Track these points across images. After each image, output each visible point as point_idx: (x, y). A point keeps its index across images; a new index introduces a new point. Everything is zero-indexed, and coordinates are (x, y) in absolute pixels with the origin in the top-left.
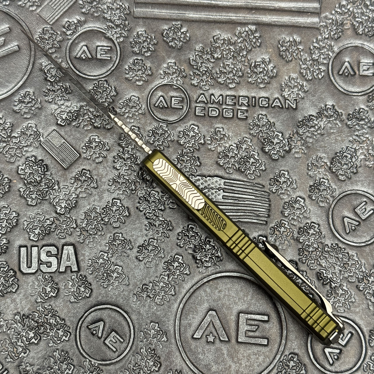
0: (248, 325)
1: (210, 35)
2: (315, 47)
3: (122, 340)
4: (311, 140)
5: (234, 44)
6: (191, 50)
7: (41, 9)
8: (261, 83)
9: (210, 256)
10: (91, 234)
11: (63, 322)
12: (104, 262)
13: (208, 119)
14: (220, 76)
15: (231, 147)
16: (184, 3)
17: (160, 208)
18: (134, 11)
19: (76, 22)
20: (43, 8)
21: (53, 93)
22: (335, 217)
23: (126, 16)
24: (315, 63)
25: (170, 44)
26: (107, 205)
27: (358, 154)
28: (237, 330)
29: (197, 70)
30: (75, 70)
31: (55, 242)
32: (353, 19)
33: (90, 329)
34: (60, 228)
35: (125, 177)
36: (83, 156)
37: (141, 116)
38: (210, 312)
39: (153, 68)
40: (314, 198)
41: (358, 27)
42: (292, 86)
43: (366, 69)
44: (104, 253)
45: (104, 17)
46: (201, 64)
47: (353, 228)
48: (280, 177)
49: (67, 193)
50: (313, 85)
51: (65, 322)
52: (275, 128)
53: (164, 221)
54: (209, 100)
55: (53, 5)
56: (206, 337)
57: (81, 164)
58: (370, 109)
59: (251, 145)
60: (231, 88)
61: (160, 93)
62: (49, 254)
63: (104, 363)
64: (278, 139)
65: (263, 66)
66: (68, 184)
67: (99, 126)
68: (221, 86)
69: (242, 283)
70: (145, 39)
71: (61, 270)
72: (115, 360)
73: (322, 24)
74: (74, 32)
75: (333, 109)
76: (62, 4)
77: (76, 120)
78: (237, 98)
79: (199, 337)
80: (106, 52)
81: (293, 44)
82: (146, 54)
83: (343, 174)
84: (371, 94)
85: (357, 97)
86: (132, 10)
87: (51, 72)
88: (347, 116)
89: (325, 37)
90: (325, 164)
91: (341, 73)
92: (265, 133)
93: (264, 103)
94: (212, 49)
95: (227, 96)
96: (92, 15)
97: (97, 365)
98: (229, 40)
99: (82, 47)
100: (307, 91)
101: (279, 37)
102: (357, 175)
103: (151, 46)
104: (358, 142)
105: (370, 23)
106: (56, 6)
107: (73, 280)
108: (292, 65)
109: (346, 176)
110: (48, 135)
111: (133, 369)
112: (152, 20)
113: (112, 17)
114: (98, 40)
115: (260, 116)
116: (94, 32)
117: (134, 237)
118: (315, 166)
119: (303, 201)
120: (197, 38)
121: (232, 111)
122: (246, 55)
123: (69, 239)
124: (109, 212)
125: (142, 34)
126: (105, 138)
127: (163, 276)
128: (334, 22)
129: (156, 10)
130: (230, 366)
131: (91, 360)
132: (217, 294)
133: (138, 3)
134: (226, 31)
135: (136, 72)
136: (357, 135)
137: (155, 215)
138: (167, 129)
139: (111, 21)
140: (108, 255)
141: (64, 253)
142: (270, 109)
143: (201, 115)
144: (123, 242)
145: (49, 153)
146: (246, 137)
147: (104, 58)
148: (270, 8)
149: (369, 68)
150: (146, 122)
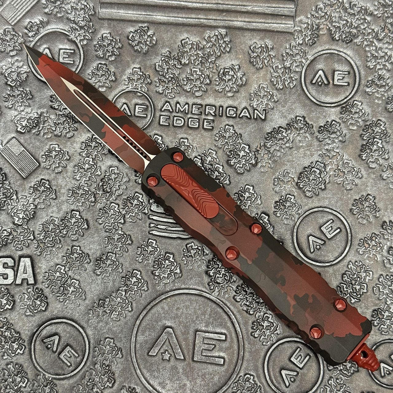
0: (205, 344)
1: (178, 39)
2: (288, 53)
3: (77, 355)
4: (279, 154)
5: (203, 49)
6: (157, 55)
7: (2, 8)
8: (230, 91)
9: (169, 272)
10: (48, 247)
11: (18, 335)
12: (61, 275)
13: (172, 129)
14: (187, 83)
15: (196, 159)
16: (152, 4)
17: (120, 221)
18: (99, 12)
19: (38, 22)
20: (5, 8)
21: (13, 98)
22: (299, 236)
23: (91, 17)
24: (287, 71)
25: (136, 48)
26: (66, 217)
27: (328, 170)
28: (194, 349)
29: (163, 76)
30: (36, 74)
31: (12, 254)
32: (330, 23)
33: (45, 343)
34: (17, 239)
35: (86, 188)
36: (42, 166)
38: (167, 329)
39: (117, 74)
40: (278, 215)
41: (335, 32)
42: (262, 96)
43: (342, 78)
44: (61, 267)
45: (68, 18)
46: (167, 70)
47: (318, 247)
48: (245, 192)
49: (26, 204)
50: (284, 94)
51: (20, 335)
52: (242, 140)
53: (123, 235)
54: (174, 108)
55: (15, 5)
56: (162, 354)
57: (40, 174)
58: (342, 121)
59: (216, 157)
60: (197, 97)
61: (123, 100)
62: (6, 266)
63: (58, 377)
64: (244, 151)
65: (233, 72)
66: (26, 194)
67: (60, 134)
68: (188, 94)
70: (109, 42)
71: (17, 283)
72: (69, 375)
73: (296, 28)
74: (36, 33)
75: (304, 121)
76: (24, 4)
77: (36, 127)
78: (204, 107)
79: (155, 354)
80: (69, 55)
81: (265, 50)
82: (110, 59)
83: (311, 190)
84: (344, 105)
85: (329, 108)
86: (97, 11)
87: (11, 76)
88: (318, 128)
89: (299, 43)
90: (292, 180)
91: (314, 82)
92: (231, 145)
93: (232, 112)
94: (180, 54)
95: (193, 105)
96: (56, 15)
97: (50, 379)
98: (197, 44)
99: (44, 50)
100: (277, 101)
101: (251, 43)
102: (325, 192)
103: (115, 50)
104: (328, 157)
105: (348, 28)
106: (19, 5)
107: (29, 293)
108: (262, 73)
109: (313, 192)
110: (7, 143)
111: (87, 384)
112: (118, 22)
113: (76, 18)
114: (60, 43)
115: (227, 127)
116: (57, 34)
117: (92, 251)
118: (281, 181)
119: (267, 217)
120: (164, 43)
121: (198, 120)
122: (215, 61)
123: (25, 251)
124: (67, 224)
125: (106, 37)
126: (65, 147)
127: (120, 292)
128: (309, 27)
129: (122, 11)
130: (185, 385)
131: (45, 374)
132: (175, 311)
133: (103, 3)
134: (195, 35)
135: (99, 77)
136: (327, 150)
137: (114, 228)
139: (74, 22)
140: (65, 268)
141: (20, 266)
142: (238, 119)
143: (166, 124)
144: (81, 255)
145: (8, 162)
146: (211, 150)
147: (67, 62)
148: (242, 10)
149: (343, 77)
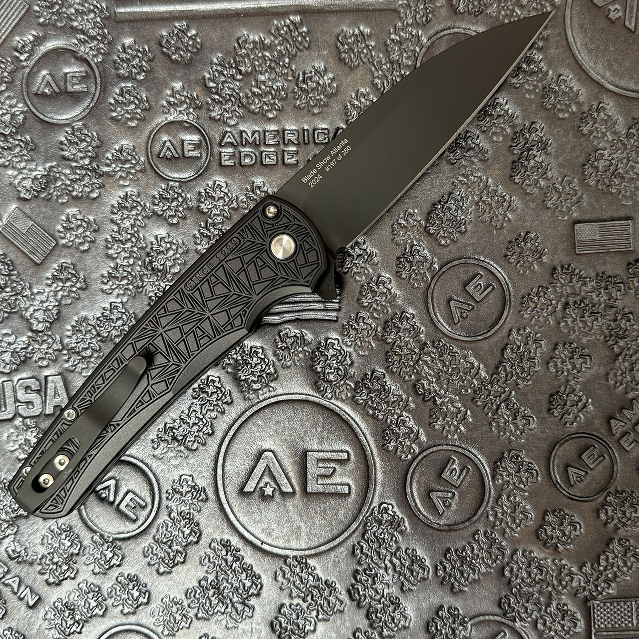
0: (320, 467)
1: (232, 37)
2: (393, 40)
3: (144, 503)
5: (269, 48)
6: (205, 64)
9: (259, 374)
10: (83, 358)
13: (241, 169)
14: (253, 101)
18: (115, 13)
19: (32, 38)
21: (9, 152)
22: (436, 302)
23: (103, 21)
24: (395, 66)
25: (174, 57)
26: (104, 313)
27: (467, 204)
29: (218, 94)
30: (37, 113)
31: (35, 373)
33: (96, 492)
34: (39, 352)
35: (127, 269)
36: (61, 243)
37: (139, 175)
38: (265, 453)
39: (151, 98)
40: (404, 276)
41: (458, 1)
42: (362, 107)
45: (72, 27)
46: (222, 85)
47: (464, 315)
48: (353, 248)
49: (44, 299)
56: (261, 489)
57: (60, 256)
58: (481, 131)
60: (269, 119)
61: (165, 137)
62: (29, 390)
63: (121, 535)
65: (317, 78)
66: (43, 287)
67: (80, 194)
68: (255, 117)
69: (308, 409)
70: (134, 53)
72: (136, 532)
73: (400, 2)
74: (31, 55)
77: (45, 189)
78: (281, 133)
79: (252, 490)
80: (79, 80)
81: (359, 39)
82: (139, 78)
83: (446, 235)
86: (112, 12)
87: (4, 120)
89: (407, 23)
90: (418, 224)
93: (321, 137)
94: (237, 59)
95: (265, 132)
96: (54, 25)
97: (111, 540)
98: (262, 42)
99: (44, 77)
101: (337, 31)
102: (467, 235)
103: (144, 63)
104: (465, 186)
108: (360, 72)
109: (450, 239)
110: (9, 217)
111: (162, 541)
112: (143, 22)
113: (84, 26)
114: (66, 64)
116: (60, 51)
118: (402, 228)
119: (388, 281)
120: (212, 45)
121: (274, 154)
122: (289, 64)
124: (107, 323)
125: (129, 47)
126: (90, 214)
127: (194, 409)
129: (148, 7)
131: (104, 533)
134: (256, 28)
135: (126, 106)
136: (463, 175)
138: (180, 191)
139: (83, 32)
141: (49, 388)
143: (230, 164)
147: (78, 90)
150: (148, 184)
